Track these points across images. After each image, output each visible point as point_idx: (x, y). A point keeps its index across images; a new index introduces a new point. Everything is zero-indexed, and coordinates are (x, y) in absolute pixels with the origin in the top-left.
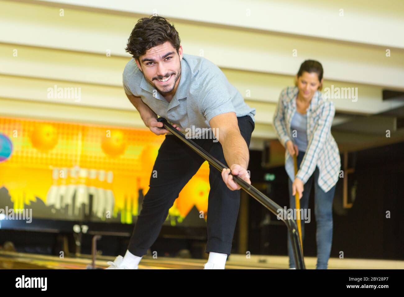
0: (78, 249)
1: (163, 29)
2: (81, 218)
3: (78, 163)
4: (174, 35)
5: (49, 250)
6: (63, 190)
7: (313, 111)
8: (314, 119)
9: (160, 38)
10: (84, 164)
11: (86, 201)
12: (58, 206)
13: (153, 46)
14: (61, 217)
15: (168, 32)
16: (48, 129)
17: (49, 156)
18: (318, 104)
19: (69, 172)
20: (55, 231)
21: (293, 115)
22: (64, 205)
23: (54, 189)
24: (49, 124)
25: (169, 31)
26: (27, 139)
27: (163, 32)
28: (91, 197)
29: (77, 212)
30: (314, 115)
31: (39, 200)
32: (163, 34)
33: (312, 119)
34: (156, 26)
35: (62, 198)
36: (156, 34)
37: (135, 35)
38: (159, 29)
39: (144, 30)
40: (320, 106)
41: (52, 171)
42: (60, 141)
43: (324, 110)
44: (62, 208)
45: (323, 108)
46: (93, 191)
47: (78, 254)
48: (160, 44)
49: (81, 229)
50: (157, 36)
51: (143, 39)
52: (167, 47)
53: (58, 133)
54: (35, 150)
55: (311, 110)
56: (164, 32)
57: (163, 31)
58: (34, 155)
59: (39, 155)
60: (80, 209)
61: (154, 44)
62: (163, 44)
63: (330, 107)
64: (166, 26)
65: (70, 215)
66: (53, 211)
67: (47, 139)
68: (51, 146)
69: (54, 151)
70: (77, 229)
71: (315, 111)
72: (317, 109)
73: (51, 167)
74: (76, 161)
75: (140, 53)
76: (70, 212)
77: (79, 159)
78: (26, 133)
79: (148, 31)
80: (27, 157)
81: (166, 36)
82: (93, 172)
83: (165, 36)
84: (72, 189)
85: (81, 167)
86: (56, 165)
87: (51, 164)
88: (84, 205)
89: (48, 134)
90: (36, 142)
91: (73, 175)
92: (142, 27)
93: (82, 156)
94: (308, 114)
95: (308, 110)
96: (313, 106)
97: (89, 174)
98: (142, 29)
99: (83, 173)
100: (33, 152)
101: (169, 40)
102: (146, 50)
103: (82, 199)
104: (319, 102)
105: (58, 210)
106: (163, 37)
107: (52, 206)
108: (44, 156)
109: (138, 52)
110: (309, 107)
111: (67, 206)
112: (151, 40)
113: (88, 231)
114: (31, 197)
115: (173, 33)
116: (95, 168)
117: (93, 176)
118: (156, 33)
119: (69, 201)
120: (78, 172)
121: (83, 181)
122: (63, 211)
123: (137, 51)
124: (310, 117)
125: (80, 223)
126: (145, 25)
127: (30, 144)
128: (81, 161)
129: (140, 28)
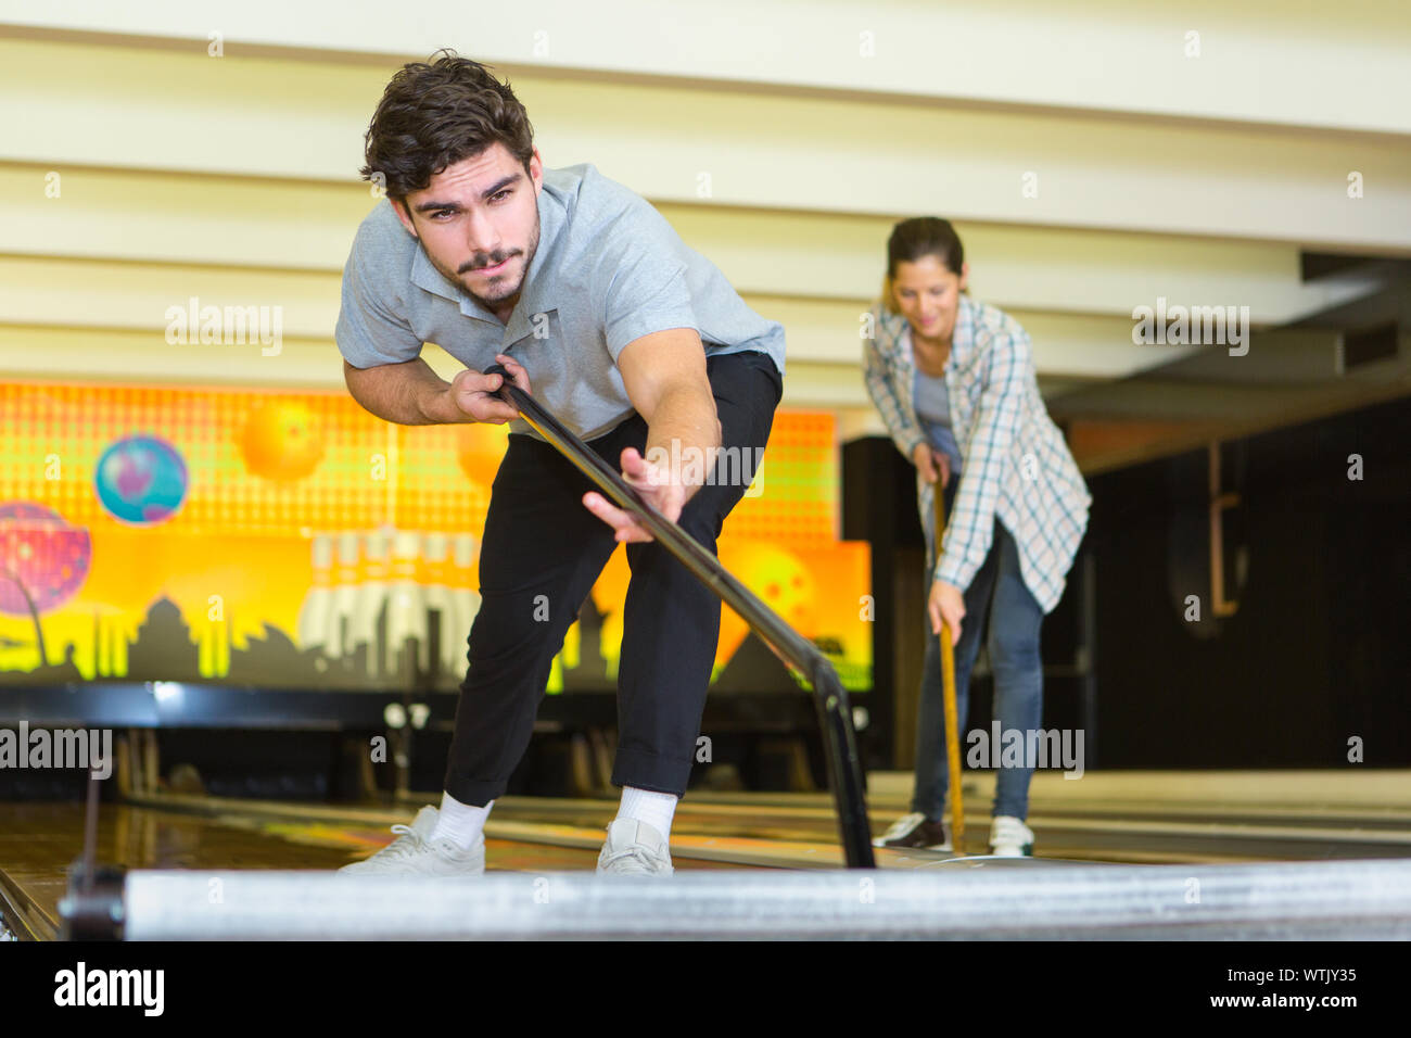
0: (403, 779)
1: (481, 105)
2: (405, 683)
3: (392, 517)
4: (517, 121)
5: (321, 783)
6: (346, 599)
7: (962, 368)
8: (970, 391)
9: (473, 136)
10: (409, 517)
11: (420, 629)
12: (334, 649)
13: (453, 162)
14: (348, 682)
15: (497, 115)
16: (293, 415)
17: (301, 499)
18: (974, 344)
19: (362, 544)
20: (332, 724)
21: (911, 384)
22: (351, 646)
23: (320, 598)
24: (296, 398)
25: (499, 112)
26: (229, 447)
27: (481, 114)
28: (434, 618)
29: (392, 665)
30: (967, 381)
31: (275, 635)
32: (483, 123)
33: (963, 393)
34: (456, 95)
35: (344, 624)
36: (460, 124)
37: (390, 126)
38: (468, 104)
39: (419, 109)
40: (981, 351)
41: (309, 544)
42: (331, 450)
43: (996, 360)
44: (344, 654)
45: (992, 353)
46: (437, 598)
47: (403, 794)
48: (472, 155)
49: (409, 716)
50: (465, 131)
51: (418, 140)
52: (496, 162)
53: (325, 426)
54: (256, 482)
55: (956, 366)
56: (486, 117)
57: (483, 111)
58: (256, 498)
59: (271, 498)
60: (400, 655)
61: (456, 156)
62: (485, 154)
63: (1013, 351)
64: (488, 95)
65: (372, 676)
66: (321, 665)
67: (294, 446)
68: (305, 468)
69: (315, 481)
70: (394, 716)
71: (968, 369)
72: (974, 361)
73: (305, 532)
74: (383, 509)
75: (408, 184)
76: (372, 666)
77: (392, 501)
78: (227, 432)
79: (430, 114)
80: (233, 506)
81: (493, 128)
82: (437, 540)
83: (490, 129)
84: (374, 594)
85: (400, 526)
86: (324, 525)
87: (309, 523)
88: (412, 643)
89: (294, 432)
90: (258, 455)
91: (375, 552)
92: (411, 100)
93: (401, 494)
94: (951, 378)
95: (947, 366)
96: (961, 354)
97: (424, 545)
98: (415, 105)
99: (407, 545)
100: (252, 487)
101: (501, 139)
102: (432, 176)
103: (406, 624)
104: (979, 338)
105: (333, 663)
106: (482, 133)
107: (317, 651)
108: (286, 498)
109: (406, 180)
110: (951, 359)
111: (362, 648)
112: (444, 145)
113: (429, 720)
114: (249, 627)
115: (512, 117)
116: (443, 527)
117: (437, 554)
118: (459, 120)
119: (365, 631)
120: (389, 544)
121: (408, 569)
122: (349, 665)
123: (401, 179)
124: (957, 388)
125: (404, 699)
126: (419, 93)
127: (240, 465)
128: (401, 509)
129: (405, 102)
